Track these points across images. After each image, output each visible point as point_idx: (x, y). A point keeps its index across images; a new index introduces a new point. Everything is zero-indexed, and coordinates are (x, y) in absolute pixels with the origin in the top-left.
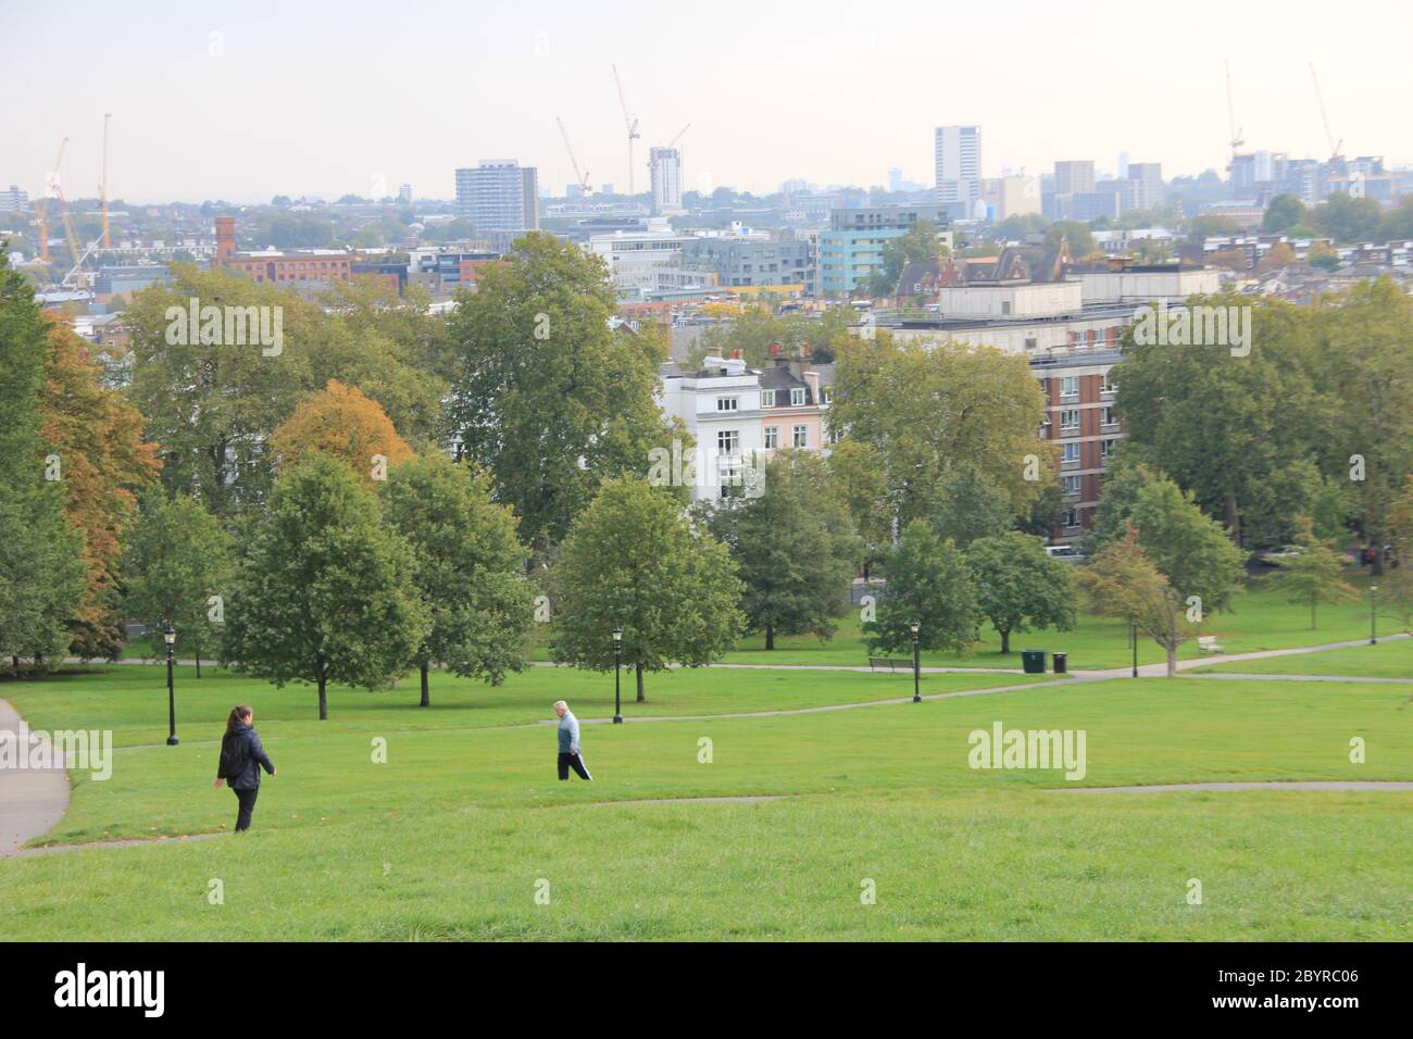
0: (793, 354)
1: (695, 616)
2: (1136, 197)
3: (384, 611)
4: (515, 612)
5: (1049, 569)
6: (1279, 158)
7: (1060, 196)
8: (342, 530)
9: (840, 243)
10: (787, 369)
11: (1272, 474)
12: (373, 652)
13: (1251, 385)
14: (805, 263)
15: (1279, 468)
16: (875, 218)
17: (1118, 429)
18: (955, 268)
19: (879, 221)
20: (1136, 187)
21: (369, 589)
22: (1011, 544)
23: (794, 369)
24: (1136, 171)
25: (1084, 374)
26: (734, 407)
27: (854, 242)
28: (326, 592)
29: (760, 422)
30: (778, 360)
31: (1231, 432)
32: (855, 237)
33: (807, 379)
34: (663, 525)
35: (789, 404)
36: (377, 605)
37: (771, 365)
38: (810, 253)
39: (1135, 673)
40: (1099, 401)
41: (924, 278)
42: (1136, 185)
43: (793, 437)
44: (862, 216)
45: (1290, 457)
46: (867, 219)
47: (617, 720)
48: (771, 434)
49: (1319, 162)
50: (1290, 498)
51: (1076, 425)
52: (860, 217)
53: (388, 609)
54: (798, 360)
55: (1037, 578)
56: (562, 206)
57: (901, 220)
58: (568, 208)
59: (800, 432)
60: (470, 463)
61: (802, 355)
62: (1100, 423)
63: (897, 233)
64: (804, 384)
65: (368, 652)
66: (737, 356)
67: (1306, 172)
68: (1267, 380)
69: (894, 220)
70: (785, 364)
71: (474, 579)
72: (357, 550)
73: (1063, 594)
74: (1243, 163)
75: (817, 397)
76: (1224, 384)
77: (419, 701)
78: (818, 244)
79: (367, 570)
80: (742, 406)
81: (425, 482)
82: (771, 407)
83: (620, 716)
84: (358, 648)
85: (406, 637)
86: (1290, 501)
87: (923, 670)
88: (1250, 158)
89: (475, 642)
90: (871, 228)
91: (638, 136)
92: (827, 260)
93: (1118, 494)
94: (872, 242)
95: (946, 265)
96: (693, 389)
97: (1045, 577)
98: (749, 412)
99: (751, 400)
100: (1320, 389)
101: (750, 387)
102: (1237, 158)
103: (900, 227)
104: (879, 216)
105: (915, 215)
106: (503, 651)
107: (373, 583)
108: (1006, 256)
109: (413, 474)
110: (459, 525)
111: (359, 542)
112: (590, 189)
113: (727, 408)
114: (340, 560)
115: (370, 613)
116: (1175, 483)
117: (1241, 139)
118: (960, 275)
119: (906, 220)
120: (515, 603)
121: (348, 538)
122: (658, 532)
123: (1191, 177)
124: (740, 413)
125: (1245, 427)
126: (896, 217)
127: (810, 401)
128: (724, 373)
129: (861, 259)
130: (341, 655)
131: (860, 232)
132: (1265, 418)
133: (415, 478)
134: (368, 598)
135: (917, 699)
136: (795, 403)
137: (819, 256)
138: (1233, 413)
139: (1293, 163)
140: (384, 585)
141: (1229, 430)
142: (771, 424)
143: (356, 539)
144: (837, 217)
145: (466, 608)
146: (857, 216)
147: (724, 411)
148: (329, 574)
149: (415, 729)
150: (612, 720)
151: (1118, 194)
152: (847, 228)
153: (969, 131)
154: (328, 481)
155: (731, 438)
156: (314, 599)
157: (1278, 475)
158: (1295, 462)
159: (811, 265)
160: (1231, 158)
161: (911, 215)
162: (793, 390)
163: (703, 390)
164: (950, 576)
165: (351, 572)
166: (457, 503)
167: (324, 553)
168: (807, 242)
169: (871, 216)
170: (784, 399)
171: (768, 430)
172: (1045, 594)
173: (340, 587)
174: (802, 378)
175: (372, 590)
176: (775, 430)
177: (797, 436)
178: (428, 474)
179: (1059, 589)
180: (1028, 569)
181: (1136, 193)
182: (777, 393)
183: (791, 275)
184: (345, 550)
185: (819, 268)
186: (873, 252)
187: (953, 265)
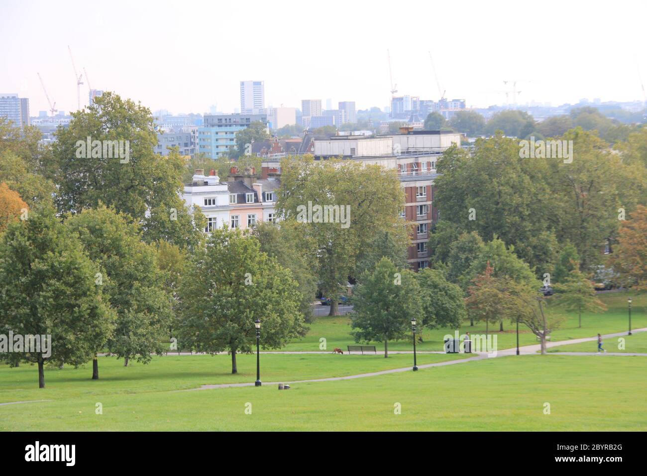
0: (246, 174)
1: (274, 315)
2: (343, 118)
3: (89, 311)
4: (160, 314)
5: (448, 290)
6: (415, 99)
7: (305, 117)
8: (58, 255)
9: (209, 134)
10: (242, 183)
11: (530, 240)
12: (81, 340)
13: (517, 189)
14: (189, 144)
15: (534, 236)
16: (228, 120)
17: (426, 218)
18: (280, 144)
19: (230, 122)
20: (343, 114)
21: (78, 296)
22: (424, 275)
23: (246, 182)
24: (342, 105)
25: (408, 186)
26: (214, 203)
27: (217, 133)
28: (49, 298)
29: (229, 212)
30: (236, 177)
31: (507, 215)
32: (217, 131)
33: (255, 188)
34: (251, 256)
35: (245, 202)
36: (84, 306)
37: (232, 180)
38: (192, 139)
39: (518, 352)
40: (416, 202)
41: (263, 150)
42: (343, 112)
43: (248, 222)
44: (221, 120)
45: (539, 230)
46: (224, 122)
47: (258, 384)
48: (235, 219)
49: (434, 101)
50: (540, 254)
51: (403, 216)
52: (220, 120)
53: (91, 309)
54: (249, 176)
55: (442, 295)
56: (41, 120)
57: (242, 122)
58: (44, 121)
59: (251, 218)
60: (125, 215)
61: (251, 174)
62: (416, 214)
63: (239, 128)
64: (253, 191)
65: (77, 339)
66: (214, 174)
67: (430, 106)
68: (526, 186)
69: (238, 122)
70: (240, 179)
71: (133, 292)
72: (69, 268)
73: (457, 305)
74: (397, 101)
75: (261, 198)
76: (501, 188)
77: (92, 376)
78: (197, 134)
79: (76, 282)
80: (218, 203)
81: (97, 227)
82: (235, 204)
83: (260, 381)
84: (71, 337)
85: (103, 329)
86: (541, 255)
87: (389, 353)
88: (401, 99)
89: (135, 334)
90: (226, 126)
91: (82, 83)
92: (202, 143)
93: (462, 249)
94: (226, 133)
95: (275, 144)
96: (190, 193)
97: (446, 295)
98: (223, 206)
99: (224, 199)
100: (554, 192)
101: (223, 192)
102: (394, 99)
103: (242, 125)
104: (230, 119)
105: (249, 119)
106: (152, 340)
107: (80, 292)
108: (306, 138)
109: (89, 222)
110: (122, 256)
111: (71, 263)
112: (56, 111)
113: (210, 204)
114: (57, 275)
115: (79, 312)
116: (502, 241)
117: (396, 89)
118: (282, 148)
119: (245, 122)
120: (159, 308)
121: (64, 260)
122: (249, 261)
123: (367, 110)
124: (217, 207)
125: (514, 213)
126: (240, 121)
127: (257, 201)
128: (206, 184)
129: (221, 142)
130: (58, 342)
131: (220, 128)
132: (525, 207)
133: (91, 224)
134: (77, 302)
135: (415, 369)
136: (248, 201)
137: (197, 141)
138: (507, 204)
139: (422, 102)
140: (88, 293)
141: (506, 214)
142: (235, 214)
143: (70, 260)
144: (207, 120)
145: (129, 312)
146: (218, 120)
147: (208, 206)
148: (51, 285)
149: (128, 392)
150: (254, 384)
151: (334, 117)
152: (213, 126)
153: (258, 84)
154: (48, 221)
155: (212, 222)
156: (40, 304)
157: (534, 241)
158: (544, 233)
159: (192, 146)
160: (391, 99)
161: (247, 119)
162: (247, 194)
163: (196, 194)
164: (407, 293)
165: (67, 284)
166: (121, 240)
167: (47, 270)
168: (190, 133)
169: (226, 120)
170: (242, 199)
171: (233, 217)
172: (447, 305)
173: (58, 294)
174: (252, 187)
175: (80, 296)
176: (237, 217)
177: (249, 221)
178: (100, 222)
179: (455, 302)
180: (436, 290)
181: (343, 116)
182: (238, 196)
183: (184, 151)
184: (61, 268)
185: (197, 147)
186: (227, 139)
187: (278, 143)
